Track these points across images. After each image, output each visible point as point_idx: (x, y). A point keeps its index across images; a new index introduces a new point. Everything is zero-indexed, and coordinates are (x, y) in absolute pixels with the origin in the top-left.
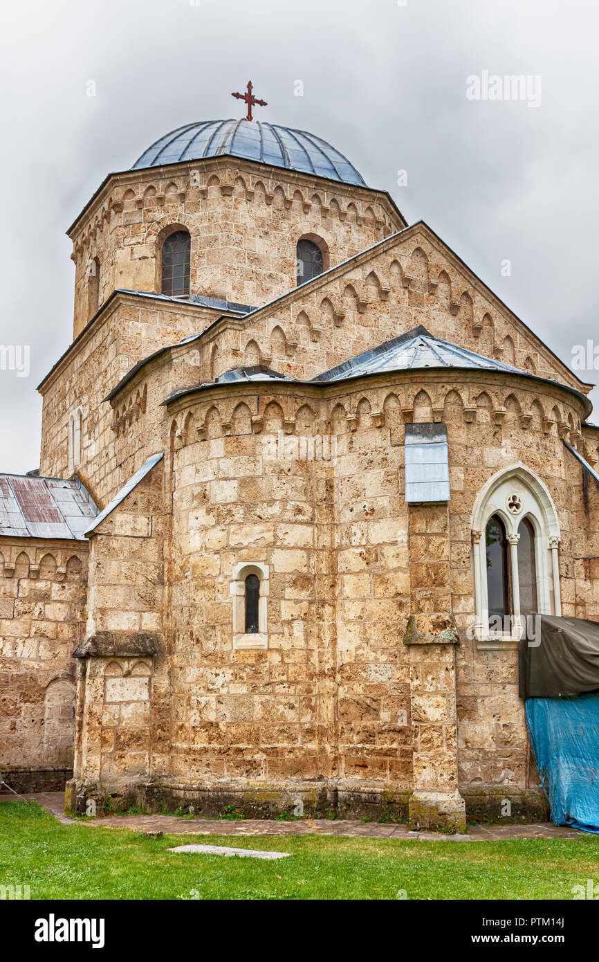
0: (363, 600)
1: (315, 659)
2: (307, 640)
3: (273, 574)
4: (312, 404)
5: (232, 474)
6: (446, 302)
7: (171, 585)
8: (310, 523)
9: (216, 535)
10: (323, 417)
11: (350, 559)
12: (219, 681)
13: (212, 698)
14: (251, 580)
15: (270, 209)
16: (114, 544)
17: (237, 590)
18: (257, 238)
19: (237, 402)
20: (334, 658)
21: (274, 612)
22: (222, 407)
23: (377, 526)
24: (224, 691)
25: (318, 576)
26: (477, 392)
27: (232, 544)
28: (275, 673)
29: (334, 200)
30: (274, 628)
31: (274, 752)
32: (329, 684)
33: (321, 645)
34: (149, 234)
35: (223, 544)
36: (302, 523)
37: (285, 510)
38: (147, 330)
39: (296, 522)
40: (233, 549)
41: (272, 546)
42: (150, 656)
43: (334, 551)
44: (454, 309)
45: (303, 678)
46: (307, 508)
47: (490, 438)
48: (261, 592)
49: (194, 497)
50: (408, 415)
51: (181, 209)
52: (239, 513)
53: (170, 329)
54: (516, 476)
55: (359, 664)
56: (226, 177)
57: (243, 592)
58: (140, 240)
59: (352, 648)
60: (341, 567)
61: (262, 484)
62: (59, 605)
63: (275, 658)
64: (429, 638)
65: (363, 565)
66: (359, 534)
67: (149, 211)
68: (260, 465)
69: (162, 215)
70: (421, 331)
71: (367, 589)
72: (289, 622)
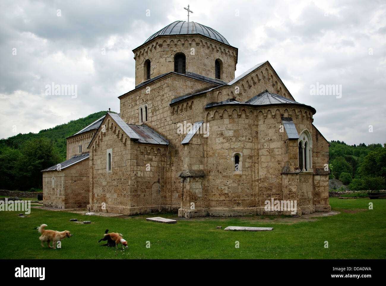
0: (268, 162)
1: (253, 177)
2: (251, 172)
3: (243, 155)
4: (253, 110)
5: (232, 129)
6: (272, 84)
7: (207, 158)
8: (252, 142)
9: (227, 145)
10: (255, 114)
11: (263, 152)
12: (228, 183)
13: (226, 187)
14: (237, 156)
15: (208, 51)
16: (193, 146)
17: (233, 159)
18: (205, 59)
19: (233, 109)
20: (258, 177)
21: (244, 165)
22: (228, 110)
23: (272, 144)
24: (230, 185)
25: (255, 156)
27: (232, 147)
28: (244, 181)
29: (224, 49)
30: (244, 169)
31: (244, 200)
32: (257, 183)
33: (255, 174)
34: (172, 55)
35: (229, 147)
36: (250, 142)
37: (246, 139)
38: (179, 84)
39: (249, 142)
40: (232, 149)
41: (243, 148)
42: (203, 177)
43: (258, 150)
44: (273, 85)
45: (251, 182)
46: (251, 138)
47: (301, 122)
48: (240, 160)
49: (218, 134)
50: (282, 115)
51: (182, 48)
52: (234, 139)
53: (185, 84)
54: (305, 132)
55: (266, 178)
56: (197, 40)
57: (235, 160)
58: (169, 56)
59: (264, 174)
60: (260, 154)
61: (240, 131)
62: (155, 162)
63: (244, 177)
64: (294, 172)
65: (268, 153)
66: (266, 146)
67: (171, 48)
68: (240, 127)
69: (176, 49)
70: (267, 91)
71: (269, 160)
72: (247, 168)
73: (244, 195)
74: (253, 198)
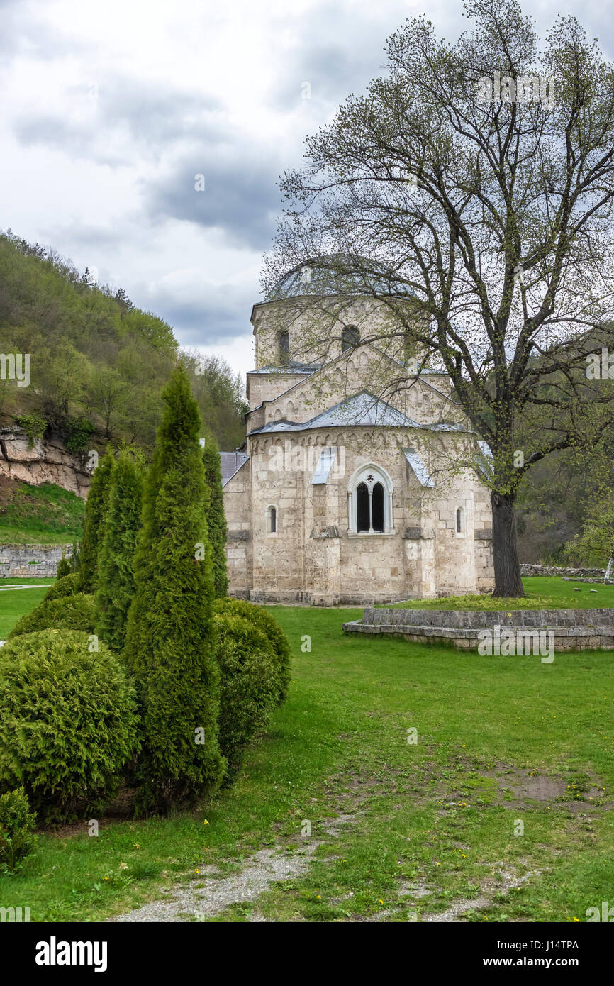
2: (293, 535)
3: (279, 509)
4: (294, 440)
8: (296, 487)
9: (262, 493)
12: (262, 551)
14: (273, 511)
17: (268, 515)
20: (304, 541)
21: (281, 524)
24: (264, 555)
25: (298, 509)
26: (350, 434)
27: (266, 497)
28: (281, 547)
30: (281, 530)
31: (280, 578)
33: (299, 537)
35: (263, 497)
36: (291, 488)
37: (284, 483)
39: (289, 488)
40: (266, 499)
41: (279, 498)
42: (245, 540)
45: (292, 549)
46: (294, 481)
47: (357, 453)
48: (276, 516)
50: (323, 445)
52: (267, 484)
54: (371, 467)
57: (270, 516)
59: (308, 537)
63: (280, 542)
69: (277, 324)
72: (286, 528)
73: (280, 570)
74: (296, 576)
